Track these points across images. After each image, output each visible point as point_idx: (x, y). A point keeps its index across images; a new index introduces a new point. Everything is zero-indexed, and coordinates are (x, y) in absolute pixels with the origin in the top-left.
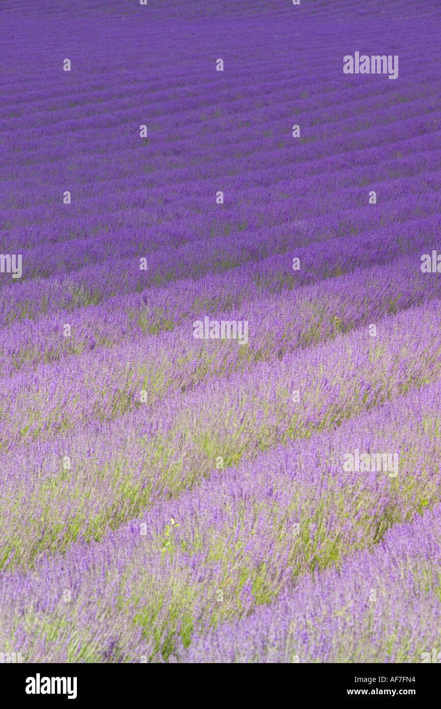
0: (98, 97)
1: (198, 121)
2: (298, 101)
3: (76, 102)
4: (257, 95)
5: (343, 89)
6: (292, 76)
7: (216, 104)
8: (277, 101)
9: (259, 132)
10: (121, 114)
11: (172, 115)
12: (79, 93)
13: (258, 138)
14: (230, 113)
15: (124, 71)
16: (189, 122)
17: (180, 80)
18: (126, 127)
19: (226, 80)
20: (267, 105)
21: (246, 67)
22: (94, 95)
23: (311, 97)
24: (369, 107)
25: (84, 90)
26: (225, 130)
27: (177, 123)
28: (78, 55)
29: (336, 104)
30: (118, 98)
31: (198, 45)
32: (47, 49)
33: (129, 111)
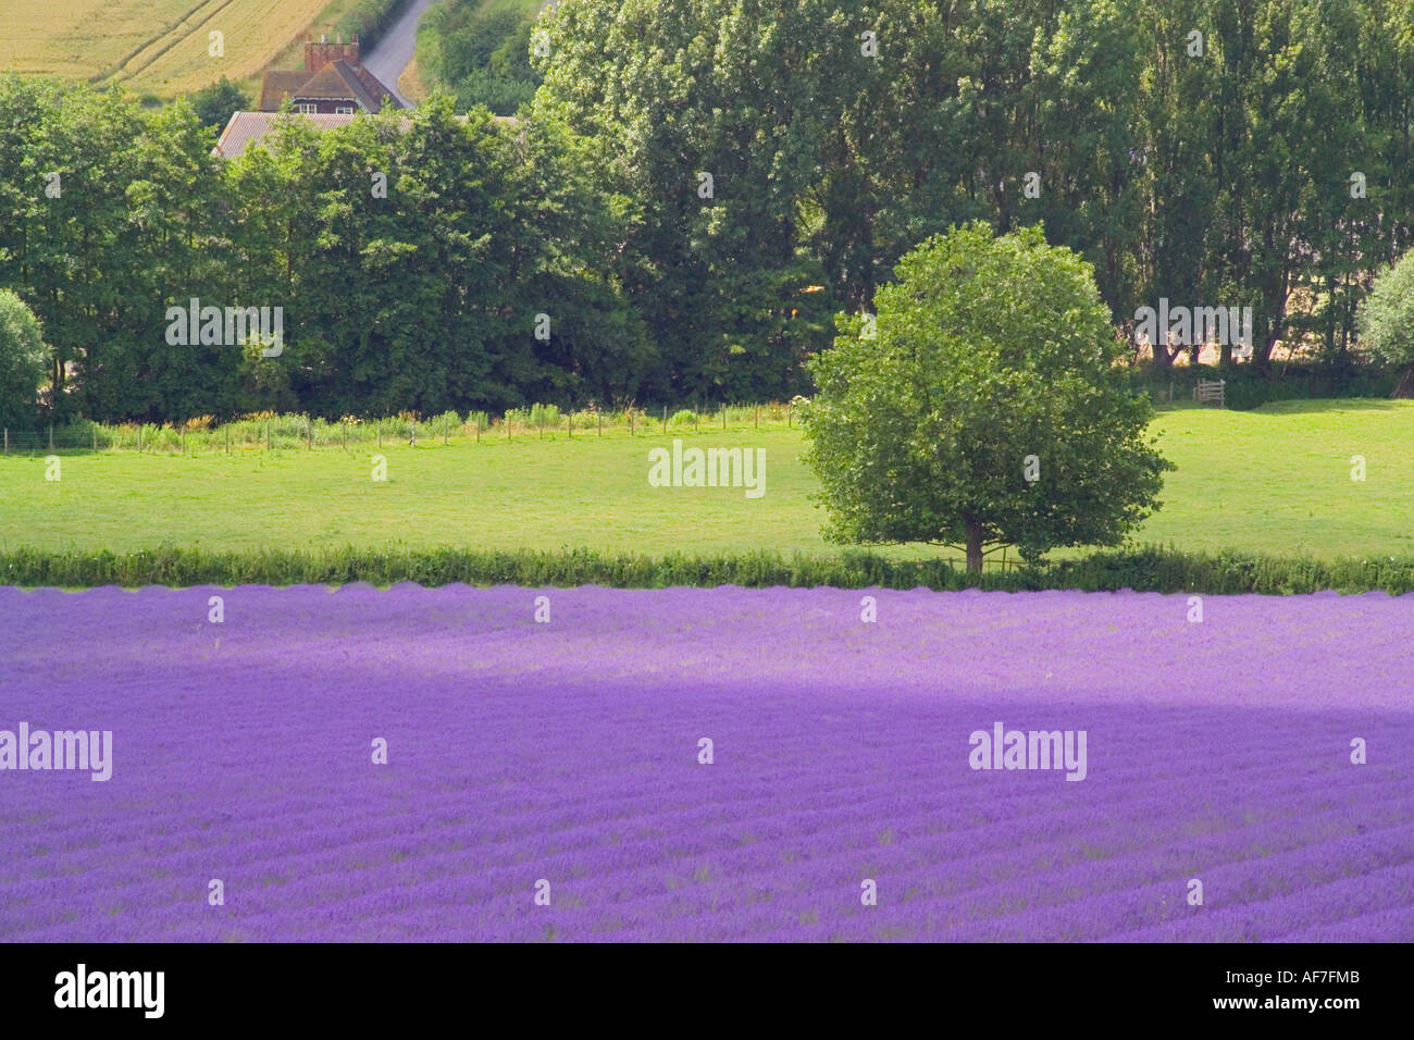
0: (452, 841)
1: (661, 889)
2: (873, 850)
3: (405, 851)
4: (786, 837)
5: (969, 828)
6: (860, 799)
7: (700, 853)
8: (829, 850)
9: (789, 914)
10: (498, 874)
11: (606, 876)
12: (412, 832)
13: (788, 927)
14: (728, 874)
15: (507, 786)
16: (642, 891)
17: (625, 804)
18: (508, 903)
19: (722, 806)
20: (807, 857)
21: (763, 779)
22: (443, 836)
23: (900, 842)
24: (1022, 867)
25: (422, 826)
26: (719, 910)
27: (618, 895)
28: (412, 755)
29: (953, 858)
30: (493, 841)
31: (665, 732)
32: (347, 745)
33: (516, 869)
